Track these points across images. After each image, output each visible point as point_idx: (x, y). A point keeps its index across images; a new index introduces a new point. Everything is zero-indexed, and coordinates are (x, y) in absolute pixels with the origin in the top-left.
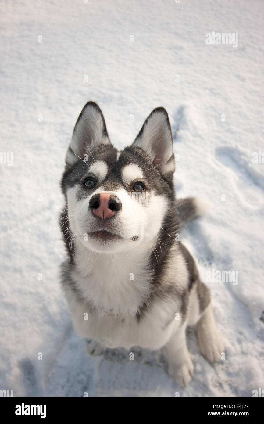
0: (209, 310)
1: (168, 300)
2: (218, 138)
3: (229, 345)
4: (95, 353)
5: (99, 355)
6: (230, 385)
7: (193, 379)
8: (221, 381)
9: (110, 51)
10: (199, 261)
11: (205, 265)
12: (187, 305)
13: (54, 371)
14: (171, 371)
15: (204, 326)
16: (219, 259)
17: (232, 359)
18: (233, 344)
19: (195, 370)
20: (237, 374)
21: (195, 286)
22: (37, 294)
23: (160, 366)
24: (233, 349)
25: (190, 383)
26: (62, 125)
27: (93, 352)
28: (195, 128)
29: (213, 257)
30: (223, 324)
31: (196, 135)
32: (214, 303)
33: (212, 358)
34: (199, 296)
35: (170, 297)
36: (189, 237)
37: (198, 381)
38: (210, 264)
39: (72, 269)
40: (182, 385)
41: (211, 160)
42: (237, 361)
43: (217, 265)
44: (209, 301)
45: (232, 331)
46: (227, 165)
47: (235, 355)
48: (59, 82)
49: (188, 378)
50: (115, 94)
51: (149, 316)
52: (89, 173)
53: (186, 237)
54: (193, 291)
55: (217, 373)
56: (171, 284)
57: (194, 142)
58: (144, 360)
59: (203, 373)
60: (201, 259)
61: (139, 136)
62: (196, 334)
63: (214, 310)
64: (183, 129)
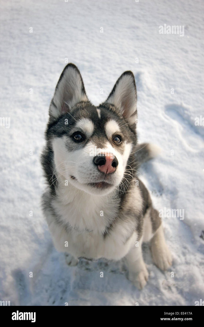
0: (160, 230)
1: (128, 221)
2: (167, 97)
3: (176, 257)
4: (72, 264)
5: (74, 266)
6: (177, 288)
7: (148, 283)
8: (170, 285)
9: (82, 30)
10: (152, 192)
11: (157, 196)
12: (142, 225)
13: (40, 278)
14: (131, 277)
15: (156, 242)
16: (168, 190)
17: (178, 268)
18: (179, 256)
19: (149, 277)
20: (182, 279)
21: (149, 211)
22: (26, 219)
23: (122, 274)
24: (179, 260)
25: (146, 286)
26: (45, 88)
27: (70, 264)
28: (149, 89)
29: (163, 190)
30: (171, 241)
31: (149, 95)
32: (164, 225)
33: (162, 267)
34: (152, 219)
35: (129, 218)
36: (144, 174)
37: (152, 285)
38: (161, 195)
39: (53, 199)
40: (139, 288)
41: (162, 114)
42: (182, 269)
43: (166, 195)
44: (160, 223)
45: (178, 246)
46: (174, 119)
47: (180, 264)
48: (42, 54)
49: (144, 283)
50: (86, 64)
51: (113, 234)
52: (77, 128)
53: (142, 174)
54: (147, 215)
55: (166, 279)
56: (130, 208)
57: (148, 101)
58: (110, 269)
59: (156, 278)
60: (154, 191)
61: (112, 94)
62: (150, 249)
63: (164, 230)
64: (139, 91)
